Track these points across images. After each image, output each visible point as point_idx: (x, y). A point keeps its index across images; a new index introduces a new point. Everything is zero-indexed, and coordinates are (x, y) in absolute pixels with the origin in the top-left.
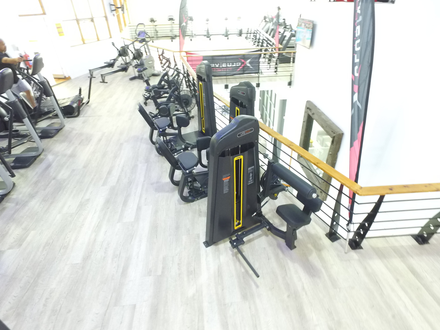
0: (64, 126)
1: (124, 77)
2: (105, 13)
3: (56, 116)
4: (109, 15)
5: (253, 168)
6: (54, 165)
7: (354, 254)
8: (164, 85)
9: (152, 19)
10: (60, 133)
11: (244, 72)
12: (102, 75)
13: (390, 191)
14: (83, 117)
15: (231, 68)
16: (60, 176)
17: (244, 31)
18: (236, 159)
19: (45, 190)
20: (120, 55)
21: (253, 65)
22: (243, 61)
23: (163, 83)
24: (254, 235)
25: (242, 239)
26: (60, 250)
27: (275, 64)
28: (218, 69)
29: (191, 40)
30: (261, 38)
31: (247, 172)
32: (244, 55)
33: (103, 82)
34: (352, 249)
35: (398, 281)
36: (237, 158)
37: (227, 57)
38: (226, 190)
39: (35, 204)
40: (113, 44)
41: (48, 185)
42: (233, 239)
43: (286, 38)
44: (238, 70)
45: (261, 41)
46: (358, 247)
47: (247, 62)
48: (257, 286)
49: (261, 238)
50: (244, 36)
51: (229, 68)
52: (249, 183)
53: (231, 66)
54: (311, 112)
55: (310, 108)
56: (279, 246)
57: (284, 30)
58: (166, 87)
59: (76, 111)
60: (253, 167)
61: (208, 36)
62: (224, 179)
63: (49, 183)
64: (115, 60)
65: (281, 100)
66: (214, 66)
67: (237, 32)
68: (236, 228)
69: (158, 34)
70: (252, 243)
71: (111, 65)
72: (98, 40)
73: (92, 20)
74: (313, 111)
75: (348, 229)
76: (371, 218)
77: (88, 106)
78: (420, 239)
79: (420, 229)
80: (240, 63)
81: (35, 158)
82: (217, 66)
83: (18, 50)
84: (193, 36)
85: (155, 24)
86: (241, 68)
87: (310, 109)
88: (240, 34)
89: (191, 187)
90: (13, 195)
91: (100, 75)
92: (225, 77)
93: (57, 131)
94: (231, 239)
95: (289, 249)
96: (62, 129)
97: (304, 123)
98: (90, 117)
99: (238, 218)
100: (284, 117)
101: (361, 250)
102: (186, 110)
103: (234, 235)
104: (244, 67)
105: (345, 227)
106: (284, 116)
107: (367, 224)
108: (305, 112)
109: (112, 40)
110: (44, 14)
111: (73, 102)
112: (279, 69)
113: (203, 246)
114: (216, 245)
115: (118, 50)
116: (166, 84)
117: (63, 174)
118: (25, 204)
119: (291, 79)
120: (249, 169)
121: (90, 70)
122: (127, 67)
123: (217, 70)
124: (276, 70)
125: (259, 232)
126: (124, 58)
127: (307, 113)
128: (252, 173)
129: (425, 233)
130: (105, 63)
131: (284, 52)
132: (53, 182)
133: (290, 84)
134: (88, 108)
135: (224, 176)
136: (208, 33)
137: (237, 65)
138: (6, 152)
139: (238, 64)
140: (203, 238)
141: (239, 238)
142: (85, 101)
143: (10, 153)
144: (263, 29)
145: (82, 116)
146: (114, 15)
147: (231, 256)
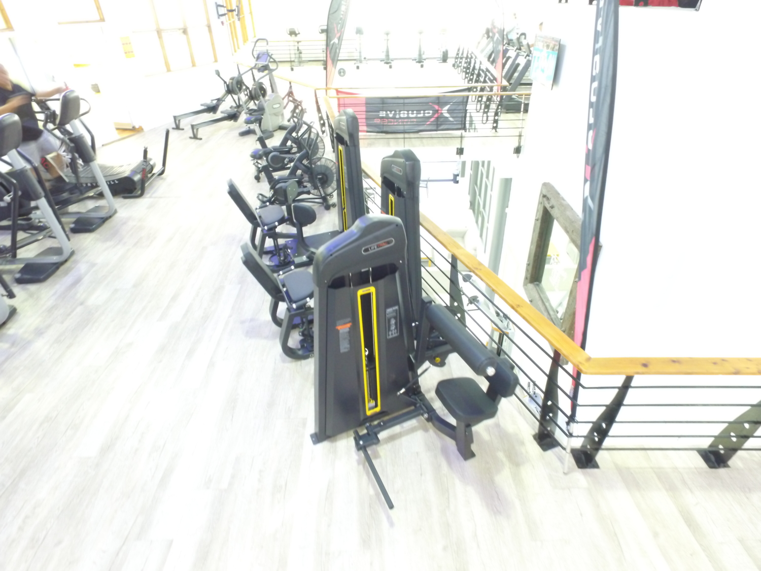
0: (116, 212)
1: (231, 129)
2: (208, 20)
3: (101, 195)
4: (215, 22)
5: (396, 310)
6: (86, 280)
7: (580, 476)
8: (291, 147)
9: (291, 30)
10: (107, 225)
11: (437, 127)
12: (193, 126)
13: (644, 369)
14: (150, 197)
15: (415, 120)
16: (92, 301)
17: (452, 54)
18: (361, 292)
19: (62, 323)
20: (230, 91)
21: (455, 115)
22: (436, 107)
23: (289, 143)
24: (403, 427)
25: (376, 434)
26: (67, 430)
27: (493, 114)
28: (393, 120)
29: (358, 68)
30: (477, 67)
31: (385, 316)
32: (438, 98)
33: (195, 137)
34: (579, 467)
35: (656, 535)
36: (363, 291)
37: (406, 101)
38: (344, 347)
39: (40, 346)
40: (218, 73)
41: (69, 315)
42: (361, 434)
43: (520, 68)
44: (428, 123)
45: (476, 72)
46: (590, 464)
47: (444, 109)
48: (392, 524)
49: (415, 433)
50: (451, 61)
51: (412, 120)
52: (389, 335)
53: (414, 115)
54: (549, 203)
55: (549, 196)
56: (445, 451)
57: (515, 53)
58: (295, 150)
59: (139, 187)
60: (397, 307)
61: (388, 61)
62: (339, 328)
63: (72, 311)
64: (220, 100)
65: (502, 179)
66: (384, 115)
67: (440, 55)
68: (369, 413)
69: (302, 55)
70: (397, 442)
71: (212, 109)
72: (194, 65)
73: (185, 32)
74: (553, 202)
75: (568, 431)
76: (610, 414)
77: (162, 179)
78: (712, 458)
79: (712, 440)
80: (431, 112)
81: (57, 266)
82: (391, 116)
83: (53, 81)
84: (361, 62)
85: (298, 38)
86: (432, 119)
87: (548, 199)
88: (445, 59)
89: (306, 332)
90: (10, 328)
91: (190, 126)
92: (401, 136)
93: (102, 220)
94: (356, 433)
95: (461, 458)
96: (110, 217)
97: (537, 222)
98: (161, 197)
99: (373, 396)
100: (507, 209)
101: (595, 470)
102: (322, 193)
103: (364, 427)
104: (437, 118)
105: (564, 427)
106: (507, 207)
107: (604, 425)
108: (540, 203)
109: (217, 66)
110: (102, 20)
111: (134, 172)
112: (500, 124)
113: (309, 441)
114: (332, 442)
115: (225, 82)
116: (294, 145)
117: (98, 297)
118: (25, 344)
119: (520, 143)
120: (389, 310)
121: (175, 117)
122: (238, 114)
123: (391, 122)
124: (495, 125)
125: (413, 423)
126: (236, 97)
127: (542, 205)
128: (395, 318)
129: (721, 447)
130: (202, 105)
131: (514, 94)
132: (79, 309)
133: (518, 150)
134: (161, 182)
135: (338, 322)
136: (388, 55)
137: (426, 115)
138: (8, 255)
139: (429, 113)
140: (311, 427)
141: (370, 433)
142: (156, 170)
143: (14, 256)
144: (482, 51)
145: (148, 196)
146: (222, 23)
147: (355, 464)
